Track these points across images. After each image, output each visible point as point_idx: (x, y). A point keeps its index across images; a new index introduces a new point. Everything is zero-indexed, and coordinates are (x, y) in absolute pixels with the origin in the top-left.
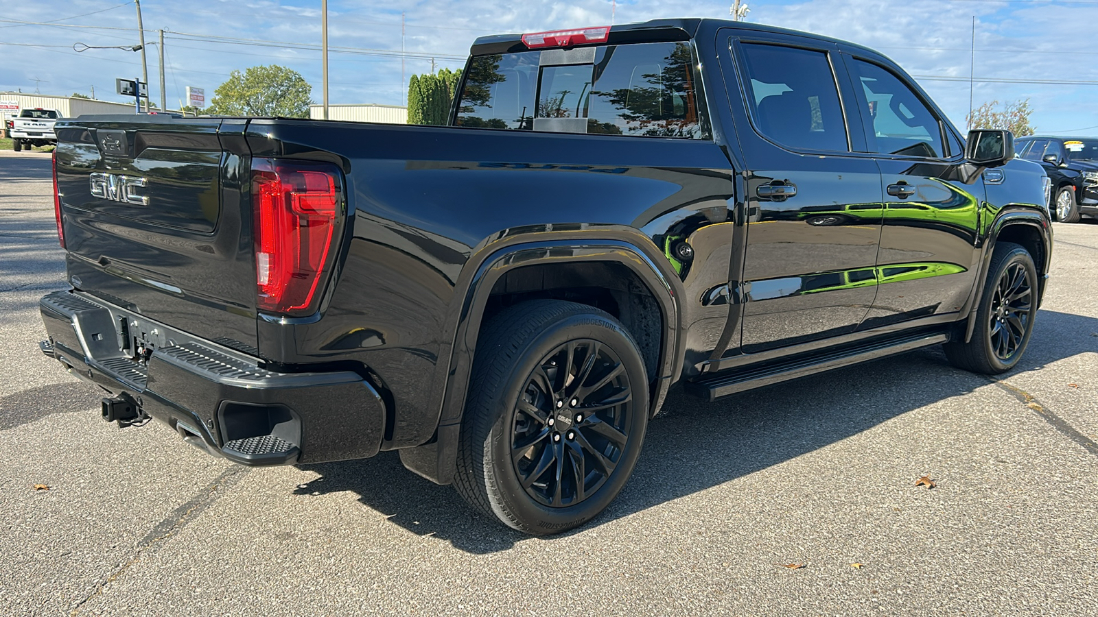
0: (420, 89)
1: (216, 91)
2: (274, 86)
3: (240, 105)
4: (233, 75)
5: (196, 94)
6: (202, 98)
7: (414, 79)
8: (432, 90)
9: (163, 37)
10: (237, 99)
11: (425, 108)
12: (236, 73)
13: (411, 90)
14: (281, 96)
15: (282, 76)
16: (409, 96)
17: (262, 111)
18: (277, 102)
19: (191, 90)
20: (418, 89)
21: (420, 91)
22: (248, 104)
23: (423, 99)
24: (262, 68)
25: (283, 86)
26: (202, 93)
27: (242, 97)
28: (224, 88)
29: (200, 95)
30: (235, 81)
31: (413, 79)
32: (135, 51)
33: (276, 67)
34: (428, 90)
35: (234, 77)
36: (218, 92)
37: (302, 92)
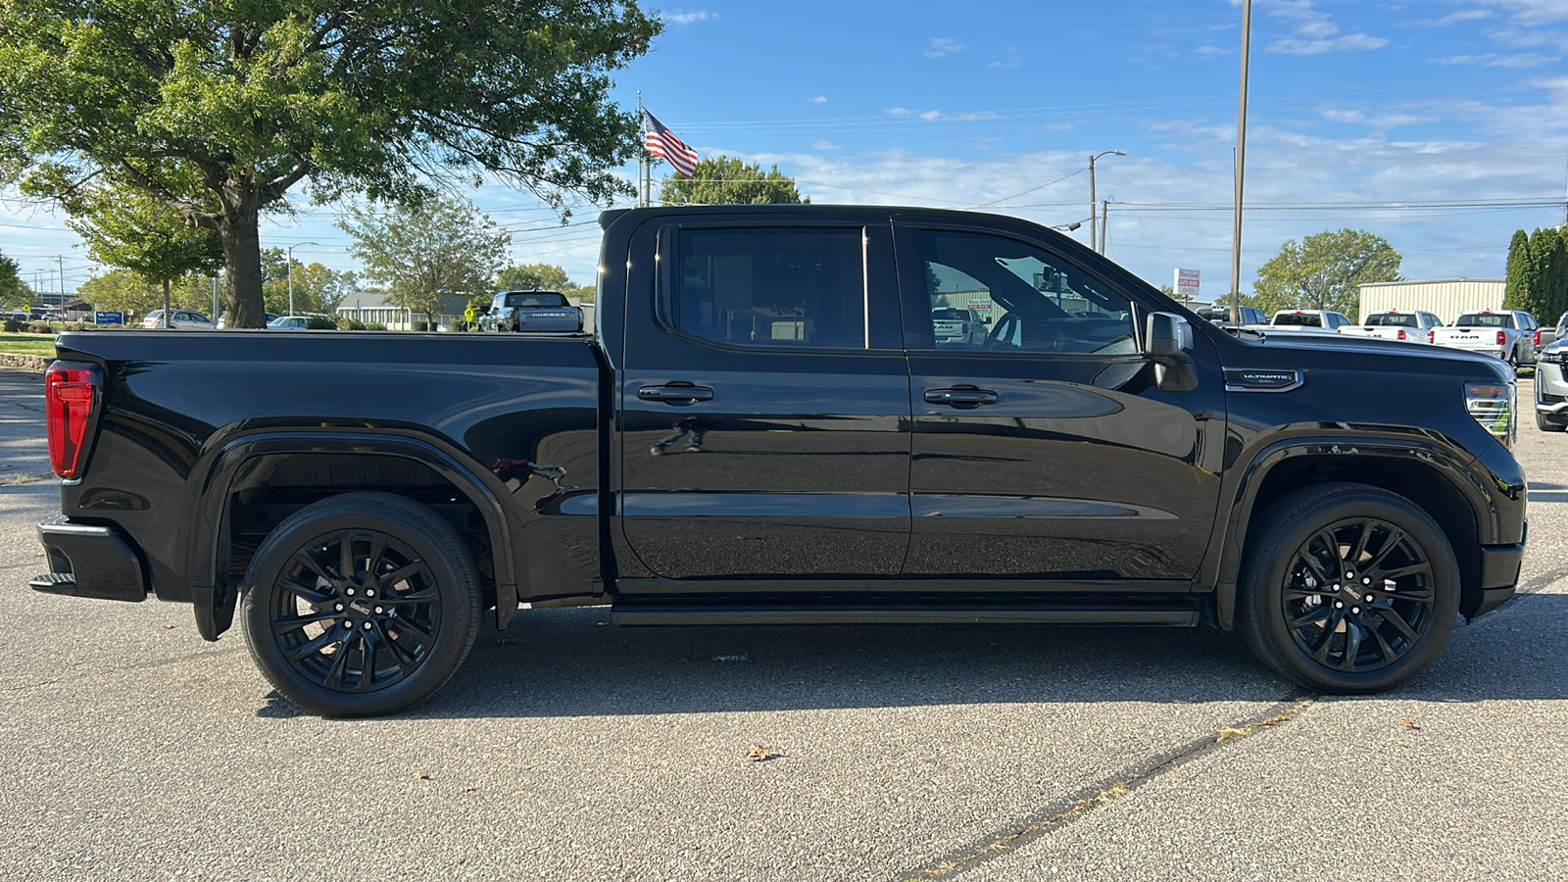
0: (1528, 251)
1: (1260, 271)
2: (1344, 259)
3: (1292, 289)
4: (1285, 247)
5: (1188, 278)
6: (1195, 284)
7: (1520, 236)
8: (1552, 252)
9: (1105, 210)
10: (1289, 280)
11: (1535, 280)
12: (1290, 245)
13: (1512, 256)
14: (1354, 272)
15: (1357, 244)
16: (1508, 263)
17: (1323, 295)
18: (1348, 281)
19: (1181, 273)
20: (1525, 251)
21: (1529, 255)
22: (1304, 288)
23: (1533, 266)
24: (1327, 235)
25: (1358, 258)
26: (1197, 276)
27: (1295, 277)
28: (1270, 266)
29: (1193, 279)
30: (1287, 254)
31: (1516, 236)
32: (1072, 230)
33: (1349, 232)
34: (1543, 252)
35: (1286, 250)
36: (1263, 272)
37: (1387, 265)
